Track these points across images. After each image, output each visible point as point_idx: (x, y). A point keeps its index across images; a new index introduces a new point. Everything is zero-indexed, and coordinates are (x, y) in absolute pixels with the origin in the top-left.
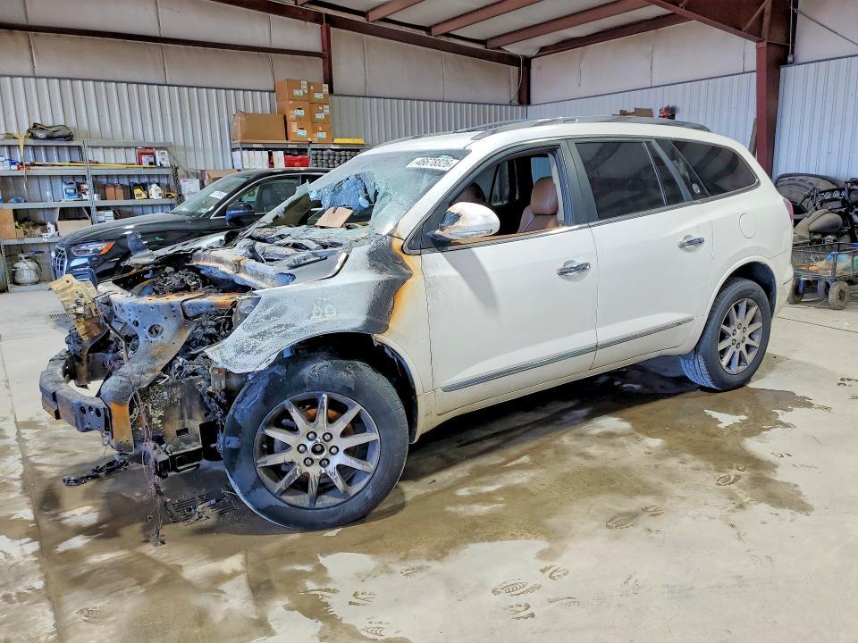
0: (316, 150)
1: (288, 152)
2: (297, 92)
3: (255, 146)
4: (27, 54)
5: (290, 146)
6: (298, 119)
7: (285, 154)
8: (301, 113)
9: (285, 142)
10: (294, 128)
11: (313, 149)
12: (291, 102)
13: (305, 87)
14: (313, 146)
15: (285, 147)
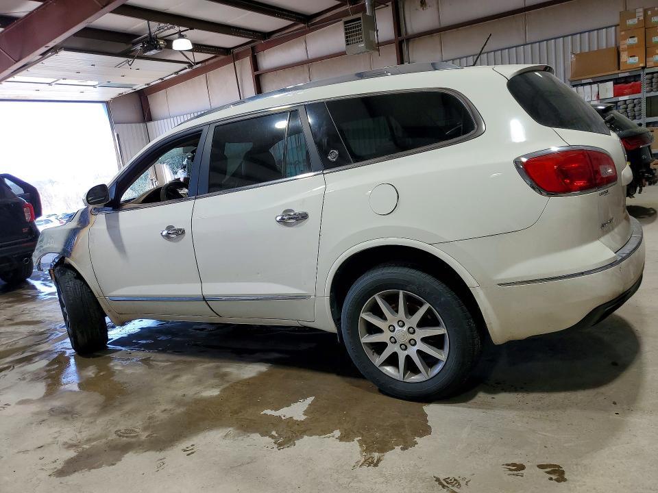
0: (653, 73)
1: (617, 81)
2: (630, 22)
3: (584, 82)
4: (439, 47)
5: (621, 75)
6: (631, 47)
7: (614, 84)
8: (634, 41)
9: (617, 72)
10: (624, 57)
11: (647, 74)
12: (623, 33)
13: (642, 14)
14: (647, 71)
15: (616, 77)
